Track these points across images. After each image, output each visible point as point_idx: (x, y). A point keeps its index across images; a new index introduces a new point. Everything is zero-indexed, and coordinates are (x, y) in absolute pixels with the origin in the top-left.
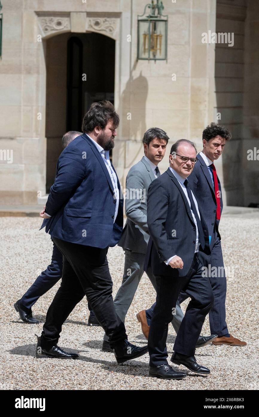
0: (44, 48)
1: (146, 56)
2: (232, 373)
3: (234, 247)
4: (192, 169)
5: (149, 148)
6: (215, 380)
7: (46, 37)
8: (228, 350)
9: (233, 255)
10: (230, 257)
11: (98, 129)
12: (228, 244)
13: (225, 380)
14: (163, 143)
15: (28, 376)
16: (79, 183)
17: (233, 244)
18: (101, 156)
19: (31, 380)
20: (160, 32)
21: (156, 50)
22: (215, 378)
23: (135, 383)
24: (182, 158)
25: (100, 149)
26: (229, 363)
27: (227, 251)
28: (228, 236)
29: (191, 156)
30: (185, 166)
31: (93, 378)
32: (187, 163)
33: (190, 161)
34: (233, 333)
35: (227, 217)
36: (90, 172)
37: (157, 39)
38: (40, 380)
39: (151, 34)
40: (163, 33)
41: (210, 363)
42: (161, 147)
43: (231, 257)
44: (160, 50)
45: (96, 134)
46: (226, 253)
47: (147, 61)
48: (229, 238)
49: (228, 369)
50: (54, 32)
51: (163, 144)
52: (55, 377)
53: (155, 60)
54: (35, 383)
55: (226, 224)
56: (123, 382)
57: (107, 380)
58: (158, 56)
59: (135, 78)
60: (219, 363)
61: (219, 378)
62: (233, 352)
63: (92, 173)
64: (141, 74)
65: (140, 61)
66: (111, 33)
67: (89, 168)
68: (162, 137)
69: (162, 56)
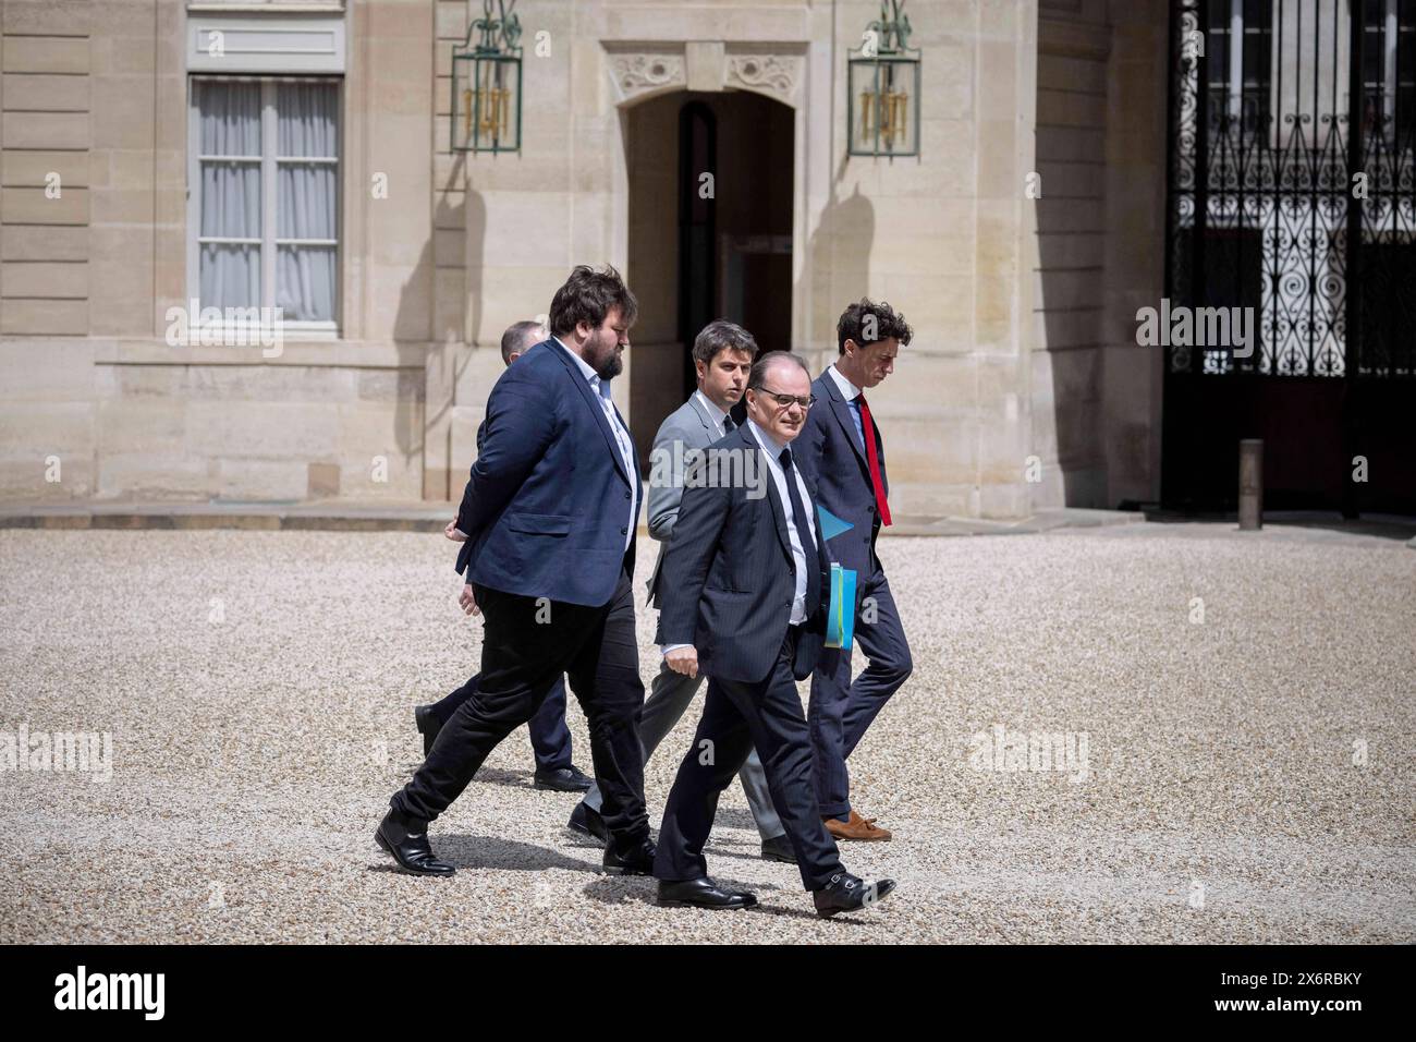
0: (622, 128)
1: (869, 146)
2: (1076, 910)
3: (1083, 606)
4: (803, 423)
5: (712, 371)
6: (1036, 929)
7: (628, 102)
8: (1066, 857)
9: (1081, 625)
10: (1073, 632)
11: (585, 327)
12: (1068, 601)
13: (1060, 928)
14: (744, 359)
15: (584, 919)
16: (540, 455)
17: (1081, 599)
18: (591, 390)
19: (592, 928)
20: (903, 88)
21: (894, 133)
22: (1035, 923)
23: (843, 936)
24: (779, 398)
25: (589, 372)
26: (1069, 888)
27: (1065, 617)
28: (1069, 581)
29: (798, 393)
30: (786, 416)
31: (742, 925)
32: (791, 409)
33: (796, 404)
34: (1081, 815)
35: (1066, 534)
36: (566, 424)
37: (895, 105)
38: (612, 930)
39: (880, 93)
40: (910, 92)
41: (1024, 888)
42: (739, 368)
43: (1077, 630)
44: (903, 130)
45: (580, 340)
46: (1063, 620)
47: (871, 160)
48: (1071, 584)
49: (1067, 902)
50: (646, 90)
51: (744, 363)
52: (650, 922)
53: (891, 156)
54: (601, 935)
55: (1064, 552)
56: (814, 933)
57: (774, 929)
58: (898, 147)
59: (842, 199)
60: (1044, 887)
61: (1045, 924)
62: (1079, 860)
63: (571, 427)
64: (857, 189)
65: (853, 159)
66: (783, 91)
67: (564, 417)
68: (744, 345)
69: (908, 147)
